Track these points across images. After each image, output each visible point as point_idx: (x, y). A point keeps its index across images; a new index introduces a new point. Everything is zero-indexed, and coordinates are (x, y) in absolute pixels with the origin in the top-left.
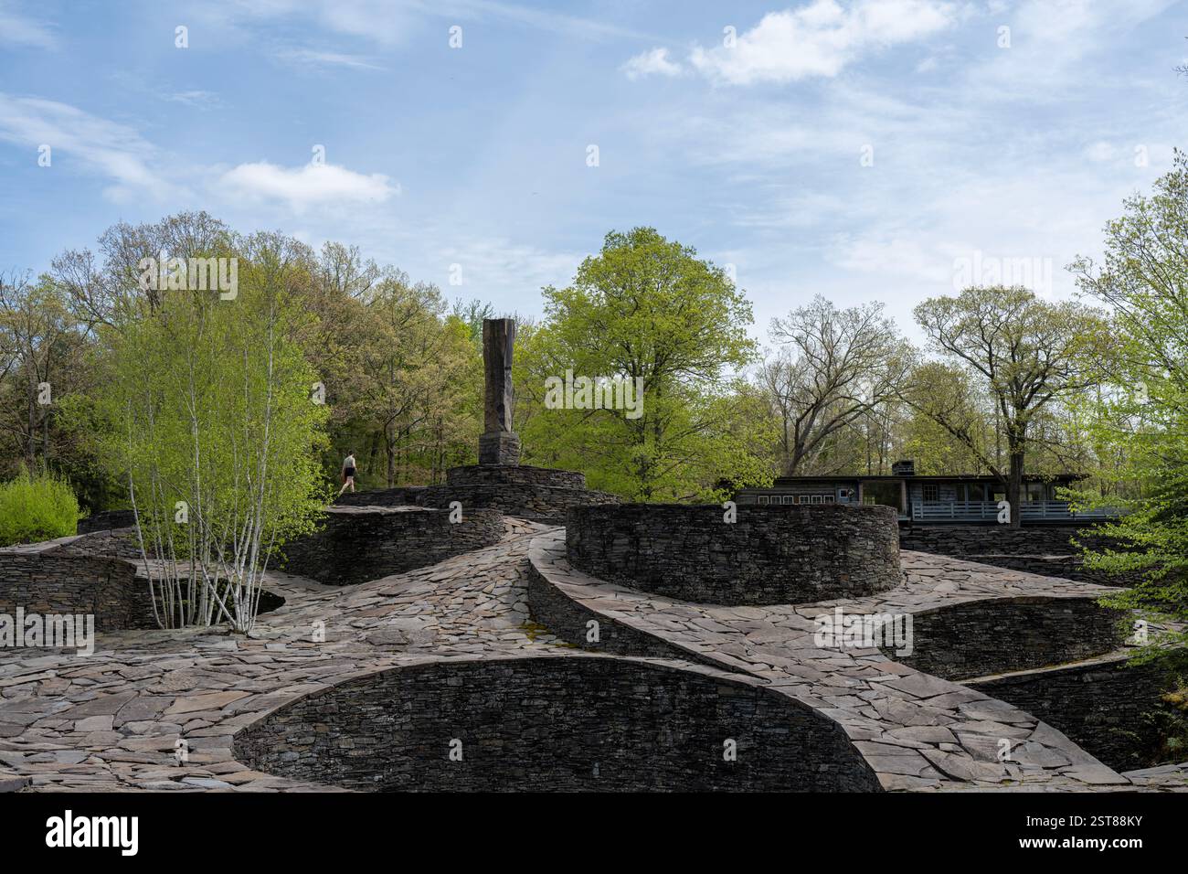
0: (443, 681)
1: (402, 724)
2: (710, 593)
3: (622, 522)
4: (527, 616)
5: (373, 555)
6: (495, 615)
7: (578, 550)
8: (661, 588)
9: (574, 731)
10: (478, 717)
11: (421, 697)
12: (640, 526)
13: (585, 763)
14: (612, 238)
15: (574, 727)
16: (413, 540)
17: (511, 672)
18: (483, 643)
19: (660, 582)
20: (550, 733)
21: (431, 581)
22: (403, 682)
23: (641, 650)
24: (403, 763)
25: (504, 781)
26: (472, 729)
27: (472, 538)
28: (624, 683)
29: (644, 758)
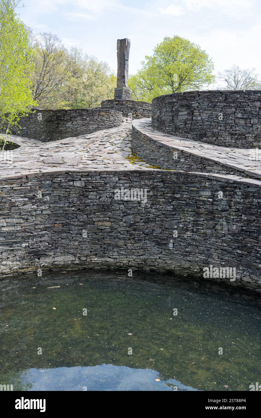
0: (71, 183)
1: (42, 211)
2: (233, 141)
3: (184, 102)
4: (131, 153)
5: (63, 129)
6: (114, 152)
7: (158, 120)
8: (205, 139)
9: (157, 219)
10: (95, 207)
11: (56, 193)
12: (195, 105)
13: (164, 240)
14: (166, 39)
15: (158, 216)
16: (81, 122)
17: (117, 179)
18: (105, 164)
19: (205, 135)
20: (141, 219)
21: (86, 139)
22: (43, 182)
23: (201, 169)
24: (43, 236)
25: (111, 248)
26: (90, 214)
27: (107, 123)
28: (193, 189)
29: (205, 239)
